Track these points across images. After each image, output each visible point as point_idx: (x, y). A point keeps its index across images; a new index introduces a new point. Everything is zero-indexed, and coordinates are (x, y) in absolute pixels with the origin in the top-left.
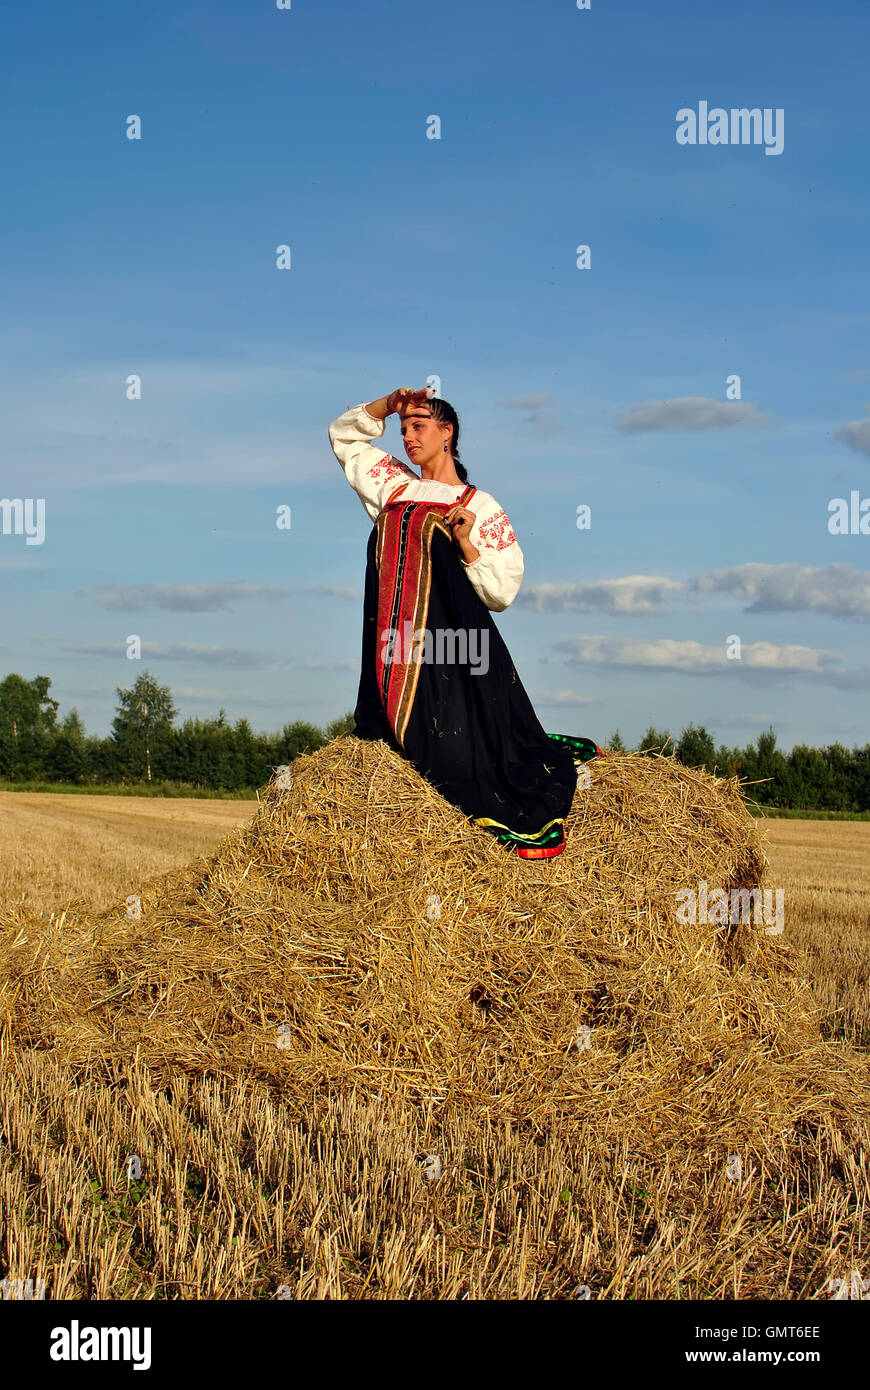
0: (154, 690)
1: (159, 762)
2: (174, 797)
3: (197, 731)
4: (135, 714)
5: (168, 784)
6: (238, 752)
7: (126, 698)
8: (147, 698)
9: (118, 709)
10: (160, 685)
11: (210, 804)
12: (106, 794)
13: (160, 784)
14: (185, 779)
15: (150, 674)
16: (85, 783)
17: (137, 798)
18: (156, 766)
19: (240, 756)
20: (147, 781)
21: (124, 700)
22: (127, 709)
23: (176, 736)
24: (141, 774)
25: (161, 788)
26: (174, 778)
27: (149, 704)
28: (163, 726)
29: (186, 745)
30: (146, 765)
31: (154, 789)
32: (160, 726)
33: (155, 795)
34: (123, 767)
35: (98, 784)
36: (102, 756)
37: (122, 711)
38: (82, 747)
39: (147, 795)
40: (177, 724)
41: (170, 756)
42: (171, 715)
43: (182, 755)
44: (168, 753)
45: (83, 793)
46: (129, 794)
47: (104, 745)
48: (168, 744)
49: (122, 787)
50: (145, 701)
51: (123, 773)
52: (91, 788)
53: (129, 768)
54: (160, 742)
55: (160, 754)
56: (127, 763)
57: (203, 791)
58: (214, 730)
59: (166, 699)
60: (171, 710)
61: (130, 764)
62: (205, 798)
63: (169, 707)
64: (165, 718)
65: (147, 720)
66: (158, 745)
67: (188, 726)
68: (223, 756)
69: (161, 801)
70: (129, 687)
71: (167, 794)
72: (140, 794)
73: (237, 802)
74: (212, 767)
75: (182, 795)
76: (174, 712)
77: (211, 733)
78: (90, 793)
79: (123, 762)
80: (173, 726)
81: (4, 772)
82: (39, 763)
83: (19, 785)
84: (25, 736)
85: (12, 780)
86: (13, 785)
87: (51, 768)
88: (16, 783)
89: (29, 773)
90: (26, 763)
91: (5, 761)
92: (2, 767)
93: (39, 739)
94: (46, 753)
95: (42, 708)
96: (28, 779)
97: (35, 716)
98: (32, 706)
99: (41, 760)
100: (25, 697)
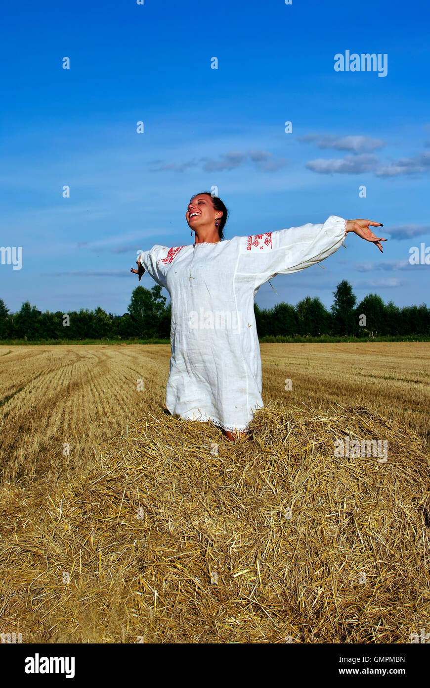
81: (138, 335)
82: (155, 329)
83: (145, 341)
84: (147, 316)
85: (142, 338)
86: (142, 341)
87: (160, 332)
88: (144, 340)
89: (150, 334)
90: (148, 329)
91: (138, 329)
92: (136, 332)
93: (154, 317)
94: (158, 324)
95: (159, 300)
96: (150, 338)
97: (152, 306)
98: (150, 301)
99: (155, 328)
100: (146, 297)
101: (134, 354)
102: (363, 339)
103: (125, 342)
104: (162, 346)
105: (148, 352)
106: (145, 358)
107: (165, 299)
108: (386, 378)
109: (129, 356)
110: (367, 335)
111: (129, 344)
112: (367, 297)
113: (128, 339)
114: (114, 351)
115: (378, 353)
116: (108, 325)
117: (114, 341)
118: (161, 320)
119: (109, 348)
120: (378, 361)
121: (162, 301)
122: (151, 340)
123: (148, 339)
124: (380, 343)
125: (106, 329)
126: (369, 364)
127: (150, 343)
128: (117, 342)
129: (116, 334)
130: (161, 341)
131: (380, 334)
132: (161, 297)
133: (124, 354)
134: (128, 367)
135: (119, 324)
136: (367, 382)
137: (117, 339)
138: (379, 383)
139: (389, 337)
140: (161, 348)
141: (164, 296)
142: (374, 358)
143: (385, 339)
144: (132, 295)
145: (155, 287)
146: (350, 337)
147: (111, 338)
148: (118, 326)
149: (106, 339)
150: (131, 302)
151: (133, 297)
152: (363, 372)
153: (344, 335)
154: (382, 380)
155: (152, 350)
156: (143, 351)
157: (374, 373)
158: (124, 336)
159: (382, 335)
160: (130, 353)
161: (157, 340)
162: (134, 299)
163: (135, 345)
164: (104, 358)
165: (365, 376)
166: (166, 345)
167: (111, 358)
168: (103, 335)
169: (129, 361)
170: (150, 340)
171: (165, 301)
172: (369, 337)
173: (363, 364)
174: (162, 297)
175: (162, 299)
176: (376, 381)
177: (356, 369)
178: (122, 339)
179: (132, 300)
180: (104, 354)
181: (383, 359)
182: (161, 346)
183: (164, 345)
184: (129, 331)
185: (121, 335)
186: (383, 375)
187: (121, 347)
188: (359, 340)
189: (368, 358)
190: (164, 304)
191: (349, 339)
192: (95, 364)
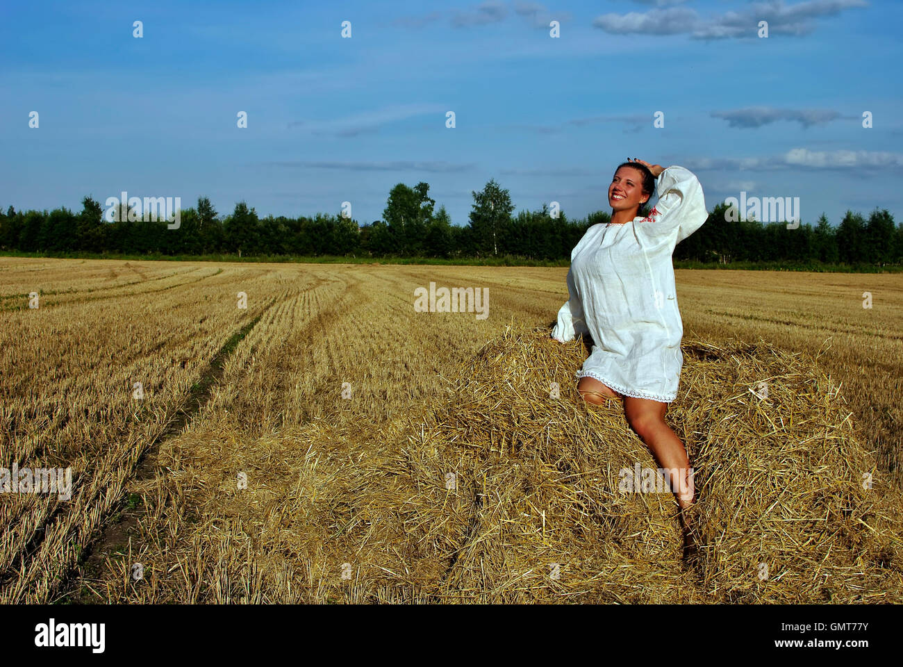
0: (497, 192)
1: (502, 241)
2: (513, 266)
3: (528, 219)
4: (485, 209)
5: (508, 257)
6: (557, 233)
7: (479, 198)
8: (493, 198)
9: (474, 206)
10: (502, 188)
11: (538, 270)
12: (466, 265)
13: (503, 256)
14: (521, 253)
15: (494, 181)
16: (452, 257)
17: (487, 267)
18: (500, 245)
19: (558, 236)
20: (494, 255)
21: (478, 200)
22: (480, 206)
23: (513, 222)
24: (491, 249)
25: (503, 260)
26: (513, 253)
27: (494, 202)
28: (505, 217)
29: (521, 230)
30: (493, 244)
31: (499, 260)
32: (502, 217)
33: (500, 265)
34: (477, 245)
35: (461, 258)
36: (463, 238)
37: (477, 208)
38: (450, 232)
39: (494, 265)
40: (514, 215)
41: (510, 238)
42: (510, 209)
43: (518, 236)
44: (508, 236)
45: (450, 265)
46: (481, 264)
47: (465, 231)
48: (509, 229)
49: (477, 260)
50: (492, 200)
51: (477, 250)
52: (456, 261)
53: (482, 246)
54: (503, 228)
55: (503, 236)
56: (480, 243)
57: (533, 262)
58: (540, 218)
59: (506, 198)
60: (510, 205)
61: (482, 244)
62: (535, 266)
63: (509, 203)
64: (506, 211)
65: (494, 213)
66: (501, 230)
67: (522, 216)
68: (548, 236)
69: (504, 269)
70: (481, 189)
71: (508, 264)
72: (490, 265)
73: (557, 268)
74: (539, 244)
75: (519, 264)
76: (512, 207)
77: (538, 221)
78: (455, 264)
79: (477, 242)
80: (511, 217)
81: (396, 251)
82: (420, 244)
83: (407, 260)
84: (410, 225)
85: (401, 256)
86: (402, 260)
87: (428, 247)
88: (405, 258)
89: (413, 251)
90: (411, 244)
91: (396, 243)
92: (394, 248)
93: (420, 227)
94: (425, 237)
95: (423, 204)
96: (413, 255)
97: (416, 212)
98: (414, 205)
99: (421, 242)
100: (409, 200)
101: (392, 277)
102: (711, 265)
103: (377, 260)
104: (430, 268)
105: (412, 275)
106: (409, 283)
107: (433, 202)
108: (746, 318)
109: (386, 280)
110: (716, 259)
111: (384, 263)
112: (717, 206)
113: (382, 257)
114: (364, 272)
115: (731, 285)
116: (355, 237)
117: (362, 260)
118: (429, 231)
119: (356, 268)
120: (732, 296)
121: (429, 205)
122: (415, 259)
123: (410, 258)
124: (734, 271)
125: (351, 241)
126: (720, 298)
127: (413, 263)
128: (367, 261)
129: (366, 248)
130: (428, 260)
131: (736, 258)
132: (427, 199)
133: (378, 277)
134: (390, 294)
135: (370, 235)
136: (721, 321)
137: (367, 257)
138: (738, 323)
139: (746, 263)
140: (429, 270)
141: (431, 199)
142: (727, 291)
143: (742, 266)
144: (390, 196)
145: (419, 185)
146: (694, 262)
147: (359, 255)
148: (368, 239)
149: (351, 256)
150: (387, 205)
151: (391, 198)
152: (713, 308)
153: (684, 258)
154: (741, 320)
155: (416, 272)
156: (405, 274)
157: (730, 310)
158: (377, 252)
159: (737, 260)
160: (387, 276)
161: (422, 259)
162: (391, 201)
163: (392, 265)
164: (353, 282)
165: (717, 314)
166: (435, 266)
167: (363, 282)
168: (348, 251)
169: (389, 286)
170: (412, 258)
171: (433, 205)
172: (718, 262)
173: (713, 299)
174: (429, 199)
175: (429, 202)
176: (734, 321)
177: (703, 305)
178: (373, 256)
179: (389, 203)
180: (351, 277)
181: (740, 293)
182: (428, 268)
183: (432, 266)
184: (383, 245)
185: (372, 250)
186: (741, 312)
187: (373, 268)
188: (705, 266)
189: (719, 291)
190: (432, 209)
191: (691, 264)
192: (344, 289)
